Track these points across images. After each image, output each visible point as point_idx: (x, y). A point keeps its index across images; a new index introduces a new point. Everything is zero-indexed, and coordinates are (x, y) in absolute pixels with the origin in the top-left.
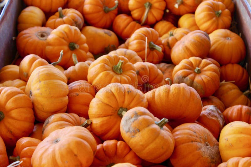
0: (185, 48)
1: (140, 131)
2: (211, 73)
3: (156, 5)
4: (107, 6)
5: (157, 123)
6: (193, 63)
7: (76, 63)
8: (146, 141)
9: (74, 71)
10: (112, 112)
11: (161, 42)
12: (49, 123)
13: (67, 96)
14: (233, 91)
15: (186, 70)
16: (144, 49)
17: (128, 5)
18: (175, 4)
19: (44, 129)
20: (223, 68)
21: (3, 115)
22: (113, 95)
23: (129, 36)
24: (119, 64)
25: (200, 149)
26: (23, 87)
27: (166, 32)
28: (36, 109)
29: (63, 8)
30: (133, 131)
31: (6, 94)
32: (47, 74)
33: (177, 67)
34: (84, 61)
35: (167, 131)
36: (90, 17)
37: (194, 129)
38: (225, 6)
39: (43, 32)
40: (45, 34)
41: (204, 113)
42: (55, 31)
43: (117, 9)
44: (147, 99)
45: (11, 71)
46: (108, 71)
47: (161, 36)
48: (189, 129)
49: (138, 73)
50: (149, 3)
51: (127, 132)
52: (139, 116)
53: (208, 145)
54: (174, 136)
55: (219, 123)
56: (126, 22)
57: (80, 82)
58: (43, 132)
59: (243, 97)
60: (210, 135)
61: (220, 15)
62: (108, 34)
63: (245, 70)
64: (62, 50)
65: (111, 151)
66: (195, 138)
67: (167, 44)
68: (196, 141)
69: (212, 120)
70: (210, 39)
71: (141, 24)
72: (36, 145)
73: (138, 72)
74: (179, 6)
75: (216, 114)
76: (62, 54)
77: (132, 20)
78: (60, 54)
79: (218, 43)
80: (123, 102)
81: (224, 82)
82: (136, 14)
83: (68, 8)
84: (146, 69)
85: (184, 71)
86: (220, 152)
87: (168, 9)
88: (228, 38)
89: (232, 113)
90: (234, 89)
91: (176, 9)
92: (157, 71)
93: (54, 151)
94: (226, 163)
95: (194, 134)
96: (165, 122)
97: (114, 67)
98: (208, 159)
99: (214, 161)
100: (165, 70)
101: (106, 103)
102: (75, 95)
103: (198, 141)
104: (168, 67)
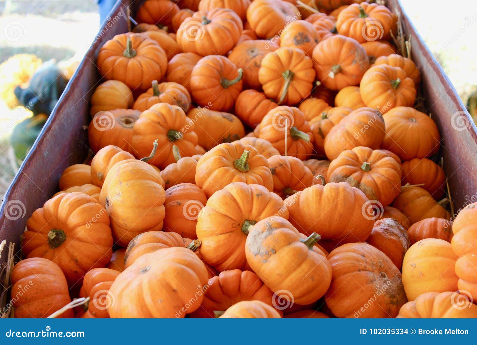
0: (346, 134)
1: (275, 252)
2: (386, 170)
3: (301, 74)
4: (225, 78)
5: (303, 241)
6: (359, 155)
7: (178, 159)
8: (285, 268)
9: (175, 171)
10: (233, 227)
11: (310, 128)
12: (135, 246)
13: (163, 206)
14: (422, 198)
15: (348, 167)
16: (284, 138)
17: (257, 77)
18: (329, 73)
19: (127, 256)
20: (406, 165)
21: (64, 236)
22: (234, 200)
23: (259, 122)
24: (244, 158)
25: (372, 282)
26: (96, 195)
27: (317, 114)
28: (115, 226)
29: (160, 82)
30: (264, 253)
31: (68, 202)
32: (131, 171)
33: (334, 163)
34: (191, 156)
35: (319, 253)
36: (199, 94)
37: (362, 251)
38: (405, 73)
39: (129, 117)
40: (131, 120)
41: (377, 230)
42: (146, 112)
43: (241, 82)
44: (288, 207)
45: (79, 173)
46: (226, 167)
47: (309, 120)
48: (354, 251)
49: (274, 172)
50: (290, 72)
51: (256, 255)
52: (274, 229)
53: (385, 277)
54: (331, 263)
55: (402, 245)
56: (255, 101)
57: (183, 185)
58: (125, 260)
59: (437, 207)
60: (387, 261)
61: (399, 86)
62: (227, 119)
63: (439, 167)
64: (156, 139)
65: (232, 286)
66: (364, 264)
67: (317, 131)
68: (365, 269)
69: (391, 239)
70: (383, 121)
71: (279, 103)
72: (113, 279)
73: (273, 170)
74: (336, 74)
75: (396, 231)
76: (156, 145)
77: (264, 97)
78: (153, 145)
79: (397, 126)
80: (251, 211)
81: (407, 185)
82: (269, 89)
83: (167, 81)
84: (286, 165)
85: (346, 168)
86: (404, 286)
87: (320, 81)
88: (412, 120)
89: (422, 230)
90: (424, 195)
91: (331, 78)
92: (304, 169)
93: (140, 286)
94: (414, 302)
95: (362, 258)
96: (316, 239)
97: (235, 161)
98: (386, 297)
99: (395, 300)
100: (316, 169)
101: (223, 213)
102: (175, 204)
103: (369, 269)
104: (320, 165)
